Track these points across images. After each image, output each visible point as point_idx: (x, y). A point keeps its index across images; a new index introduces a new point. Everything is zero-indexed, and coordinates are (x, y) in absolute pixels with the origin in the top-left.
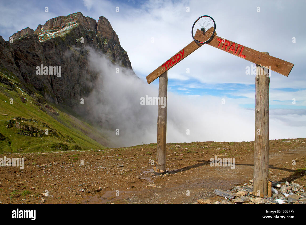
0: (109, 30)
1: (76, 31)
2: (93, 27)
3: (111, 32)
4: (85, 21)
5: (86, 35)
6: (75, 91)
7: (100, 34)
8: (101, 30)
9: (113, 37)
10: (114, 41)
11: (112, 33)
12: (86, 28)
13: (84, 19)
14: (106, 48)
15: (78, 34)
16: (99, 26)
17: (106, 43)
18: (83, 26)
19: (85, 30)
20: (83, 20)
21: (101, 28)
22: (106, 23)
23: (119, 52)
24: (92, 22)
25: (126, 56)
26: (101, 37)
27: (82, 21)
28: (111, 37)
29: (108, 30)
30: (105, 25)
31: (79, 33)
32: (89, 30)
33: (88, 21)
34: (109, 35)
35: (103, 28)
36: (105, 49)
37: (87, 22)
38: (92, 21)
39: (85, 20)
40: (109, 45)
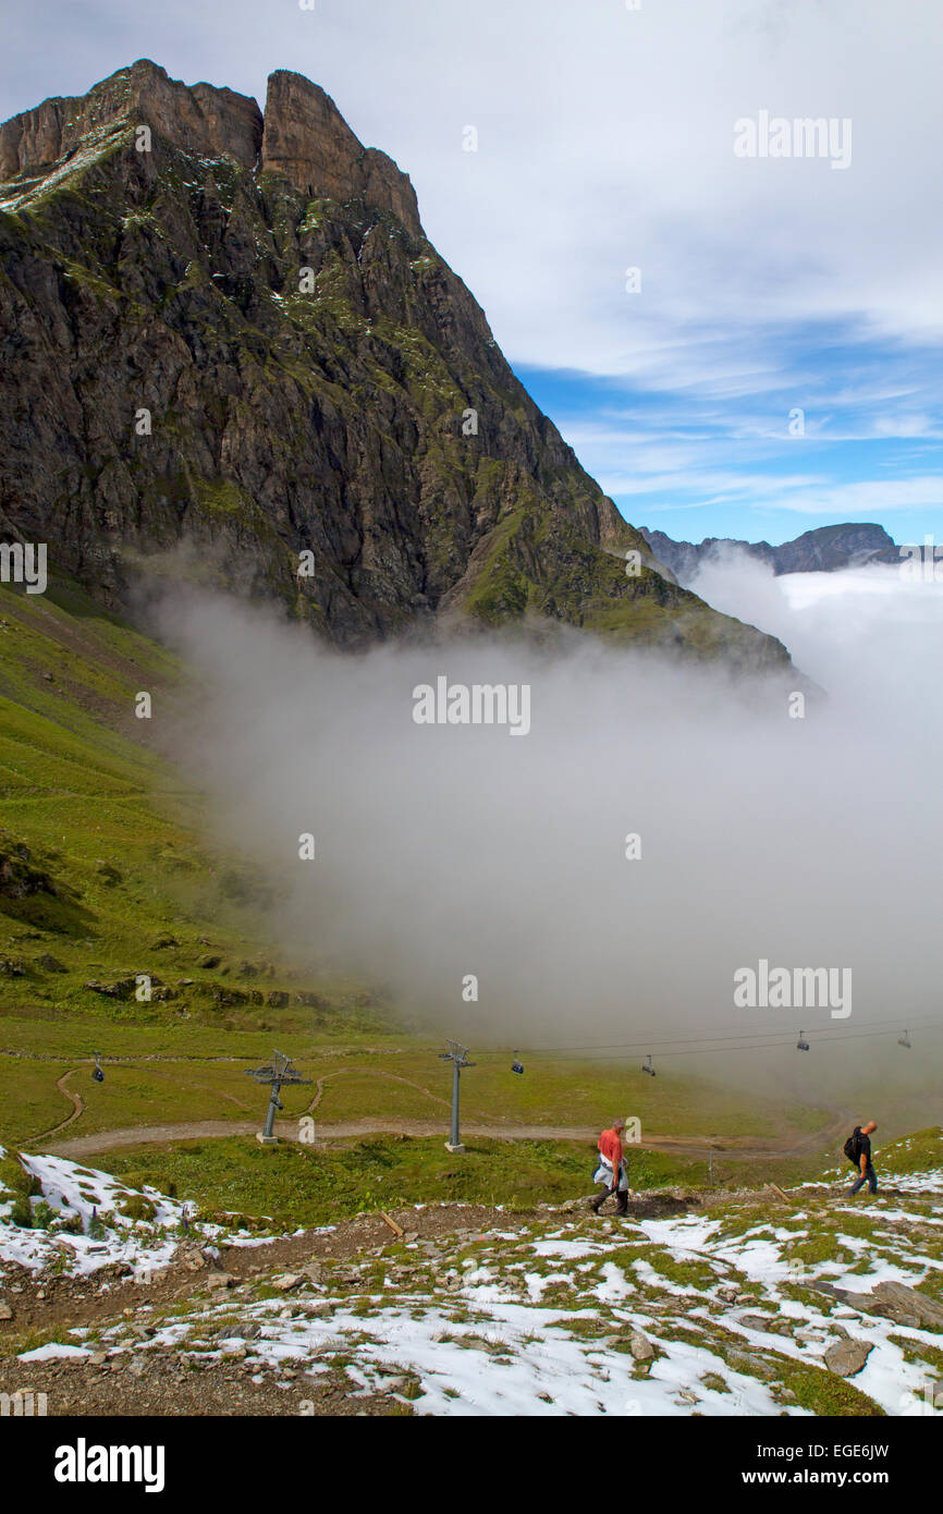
0: (334, 149)
1: (120, 170)
2: (238, 143)
3: (346, 159)
4: (190, 112)
5: (193, 189)
6: (105, 500)
7: (281, 175)
8: (282, 153)
9: (359, 188)
10: (366, 209)
11: (351, 166)
12: (191, 153)
13: (182, 101)
14: (317, 253)
15: (134, 188)
16: (272, 130)
17: (314, 221)
18: (174, 141)
19: (188, 163)
20: (172, 104)
21: (281, 143)
22: (313, 105)
23: (393, 270)
24: (233, 110)
25: (435, 284)
26: (289, 193)
27: (163, 110)
28: (349, 188)
29: (327, 147)
30: (303, 121)
31: (141, 180)
32: (213, 163)
33: (205, 109)
34: (337, 176)
35: (292, 141)
36: (309, 255)
37: (201, 115)
38: (229, 109)
39: (186, 104)
40: (333, 232)
